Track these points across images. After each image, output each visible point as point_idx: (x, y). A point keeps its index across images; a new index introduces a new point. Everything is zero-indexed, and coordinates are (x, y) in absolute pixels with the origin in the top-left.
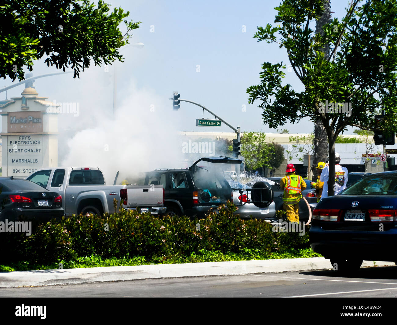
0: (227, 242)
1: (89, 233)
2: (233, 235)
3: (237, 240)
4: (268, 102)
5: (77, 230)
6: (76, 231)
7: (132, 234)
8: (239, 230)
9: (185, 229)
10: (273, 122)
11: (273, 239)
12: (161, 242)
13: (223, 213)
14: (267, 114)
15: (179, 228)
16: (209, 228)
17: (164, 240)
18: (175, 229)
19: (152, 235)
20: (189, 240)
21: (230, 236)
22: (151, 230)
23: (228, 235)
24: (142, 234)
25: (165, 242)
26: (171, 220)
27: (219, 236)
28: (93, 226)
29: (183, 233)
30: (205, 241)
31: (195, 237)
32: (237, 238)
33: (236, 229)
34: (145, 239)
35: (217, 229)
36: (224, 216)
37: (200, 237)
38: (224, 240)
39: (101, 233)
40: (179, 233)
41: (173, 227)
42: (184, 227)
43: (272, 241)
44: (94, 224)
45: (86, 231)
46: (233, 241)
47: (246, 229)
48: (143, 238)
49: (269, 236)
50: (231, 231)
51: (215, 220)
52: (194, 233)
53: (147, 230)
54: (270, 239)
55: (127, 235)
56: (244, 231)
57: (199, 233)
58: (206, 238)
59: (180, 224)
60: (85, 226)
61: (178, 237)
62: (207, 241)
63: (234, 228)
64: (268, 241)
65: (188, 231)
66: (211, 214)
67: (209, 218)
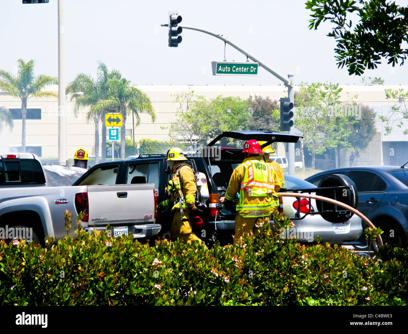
0: (275, 286)
1: (17, 276)
3: (292, 283)
7: (100, 275)
8: (296, 265)
9: (197, 264)
10: (357, 62)
11: (360, 280)
12: (153, 290)
13: (265, 233)
14: (345, 49)
15: (186, 263)
16: (241, 261)
17: (159, 286)
18: (177, 265)
19: (137, 277)
20: (205, 284)
21: (280, 275)
22: (134, 267)
23: (277, 274)
24: (118, 274)
25: (160, 289)
26: (170, 248)
27: (259, 277)
28: (25, 262)
29: (193, 272)
30: (235, 285)
31: (215, 278)
32: (292, 280)
33: (291, 263)
34: (124, 284)
35: (256, 262)
36: (268, 240)
37: (226, 278)
38: (268, 283)
39: (42, 274)
40: (185, 271)
41: (175, 260)
42: (195, 259)
43: (358, 284)
44: (28, 259)
45: (12, 273)
46: (286, 285)
47: (309, 262)
48: (119, 281)
49: (352, 274)
50: (282, 267)
51: (251, 247)
52: (213, 271)
53: (128, 267)
54: (354, 281)
55: (90, 278)
56: (305, 267)
57: (222, 272)
58: (237, 280)
59: (188, 256)
60: (10, 263)
61: (183, 279)
62: (239, 285)
63: (286, 260)
64: (350, 283)
65: (202, 267)
66: (243, 236)
67: (240, 243)
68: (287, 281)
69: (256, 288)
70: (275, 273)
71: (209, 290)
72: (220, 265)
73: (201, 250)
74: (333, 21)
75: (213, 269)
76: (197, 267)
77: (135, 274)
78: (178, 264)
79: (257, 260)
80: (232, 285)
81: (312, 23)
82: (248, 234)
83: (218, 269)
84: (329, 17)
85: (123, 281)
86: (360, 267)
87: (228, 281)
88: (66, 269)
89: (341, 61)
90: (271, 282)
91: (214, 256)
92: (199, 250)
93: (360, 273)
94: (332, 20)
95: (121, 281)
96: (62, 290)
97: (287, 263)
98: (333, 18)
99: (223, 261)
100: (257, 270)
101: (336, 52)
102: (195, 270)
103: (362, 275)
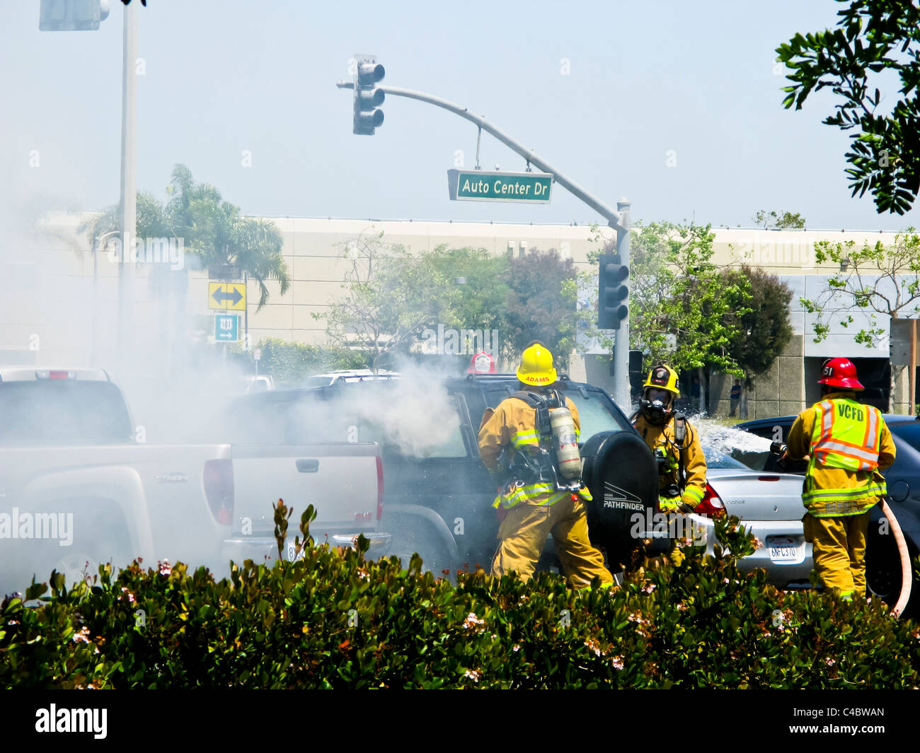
0: (719, 681)
1: (170, 644)
2: (741, 655)
3: (757, 675)
4: (865, 102)
5: (122, 632)
6: (119, 637)
7: (343, 646)
8: (766, 635)
9: (554, 626)
10: (895, 184)
11: (906, 672)
12: (462, 681)
13: (698, 561)
14: (869, 153)
15: (529, 623)
16: (649, 621)
17: (475, 673)
18: (510, 628)
19: (427, 652)
20: (571, 671)
21: (731, 656)
22: (420, 631)
23: (724, 653)
24: (385, 644)
25: (476, 681)
26: (491, 588)
27: (685, 658)
28: (188, 613)
29: (544, 643)
30: (635, 677)
31: (594, 659)
32: (759, 668)
33: (755, 630)
34: (398, 666)
35: (678, 626)
36: (704, 576)
37: (615, 660)
38: (704, 674)
39: (223, 642)
40: (527, 641)
41: (502, 617)
42: (549, 616)
43: (903, 681)
44: (194, 607)
45: (159, 636)
46: (744, 678)
47: (794, 628)
48: (389, 661)
49: (888, 659)
50: (735, 638)
51: (667, 592)
52: (589, 643)
53: (406, 630)
54: (893, 674)
55: (323, 652)
56: (785, 638)
57: (609, 645)
58: (639, 664)
59: (533, 606)
60: (155, 615)
61: (523, 658)
62: (644, 676)
63: (745, 623)
64: (884, 679)
65: (564, 633)
66: (647, 566)
67: (640, 581)
68: (746, 670)
69: (678, 683)
70: (720, 650)
71: (580, 685)
72: (602, 629)
73: (561, 595)
74: (839, 91)
75: (588, 638)
76: (553, 633)
77: (423, 647)
78: (510, 625)
79: (681, 622)
80: (631, 674)
81: (790, 93)
82: (657, 563)
83: (600, 639)
84: (828, 81)
85: (397, 660)
86: (906, 643)
87: (621, 667)
88: (277, 632)
89: (860, 181)
90: (710, 671)
91: (590, 611)
92: (556, 595)
93: (905, 657)
94: (836, 88)
95: (392, 661)
96: (267, 676)
97: (747, 631)
98: (838, 84)
99: (611, 622)
100: (679, 643)
101: (848, 161)
102: (549, 640)
103: (910, 660)
